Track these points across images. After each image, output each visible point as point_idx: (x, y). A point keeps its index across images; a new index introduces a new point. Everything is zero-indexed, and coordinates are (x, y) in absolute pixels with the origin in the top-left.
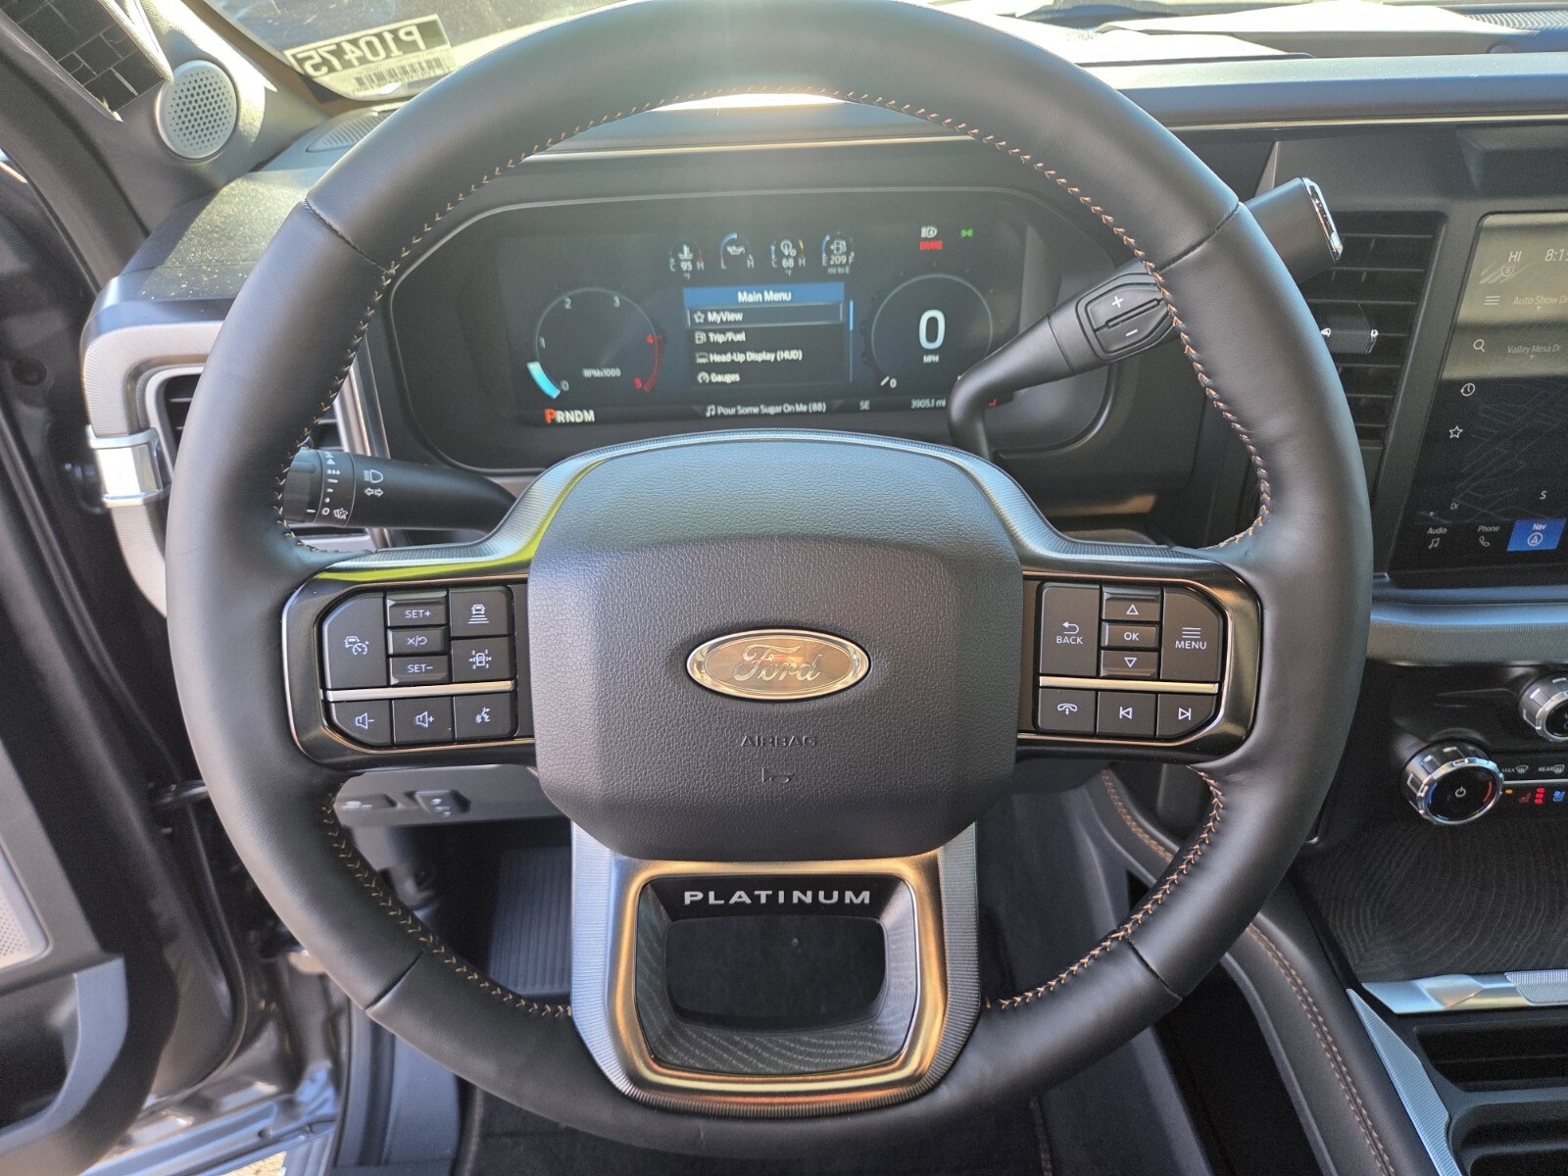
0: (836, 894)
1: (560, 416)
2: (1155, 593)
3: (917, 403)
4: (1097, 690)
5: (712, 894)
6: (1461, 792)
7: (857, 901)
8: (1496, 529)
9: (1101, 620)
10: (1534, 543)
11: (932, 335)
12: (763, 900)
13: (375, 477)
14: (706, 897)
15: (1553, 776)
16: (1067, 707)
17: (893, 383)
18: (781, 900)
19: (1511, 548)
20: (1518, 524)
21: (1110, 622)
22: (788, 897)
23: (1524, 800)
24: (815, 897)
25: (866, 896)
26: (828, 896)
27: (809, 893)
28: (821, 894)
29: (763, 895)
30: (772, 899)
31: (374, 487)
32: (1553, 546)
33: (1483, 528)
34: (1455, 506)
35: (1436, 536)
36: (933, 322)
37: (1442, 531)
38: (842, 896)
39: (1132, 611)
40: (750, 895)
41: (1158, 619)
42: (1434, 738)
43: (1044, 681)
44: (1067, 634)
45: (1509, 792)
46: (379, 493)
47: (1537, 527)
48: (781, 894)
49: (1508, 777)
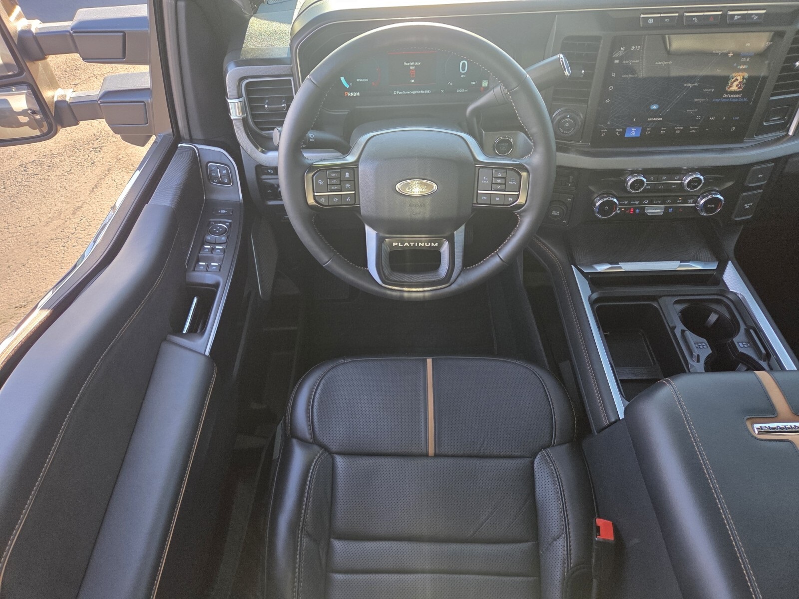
0: (429, 244)
1: (349, 94)
2: (505, 170)
3: (459, 91)
4: (491, 194)
5: (400, 244)
6: (606, 208)
7: (435, 245)
8: (621, 130)
9: (492, 177)
10: (633, 134)
11: (463, 69)
12: (412, 245)
13: (312, 136)
14: (398, 244)
15: (635, 204)
16: (484, 198)
17: (452, 84)
18: (416, 245)
19: (626, 136)
20: (628, 128)
21: (495, 177)
22: (418, 244)
23: (627, 212)
24: (424, 244)
25: (437, 244)
26: (428, 244)
27: (423, 244)
28: (426, 244)
29: (412, 244)
30: (414, 245)
31: (312, 139)
32: (638, 135)
33: (617, 130)
34: (609, 123)
35: (604, 132)
36: (464, 64)
37: (605, 130)
38: (431, 244)
39: (500, 175)
40: (409, 244)
41: (505, 176)
42: (600, 193)
43: (479, 192)
44: (485, 180)
45: (623, 209)
46: (313, 140)
47: (633, 130)
48: (416, 244)
49: (620, 204)
